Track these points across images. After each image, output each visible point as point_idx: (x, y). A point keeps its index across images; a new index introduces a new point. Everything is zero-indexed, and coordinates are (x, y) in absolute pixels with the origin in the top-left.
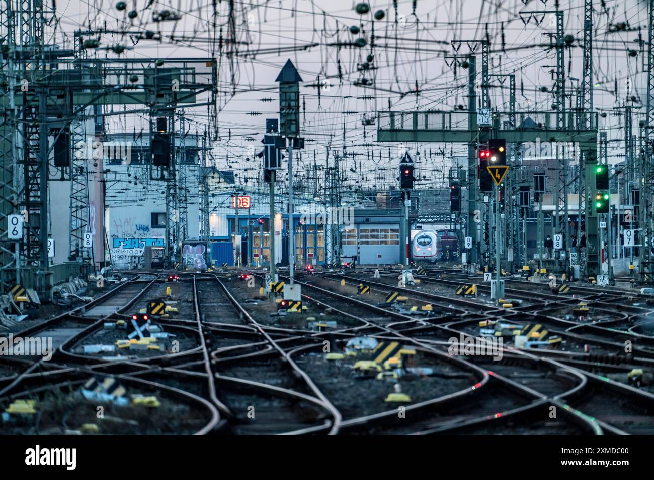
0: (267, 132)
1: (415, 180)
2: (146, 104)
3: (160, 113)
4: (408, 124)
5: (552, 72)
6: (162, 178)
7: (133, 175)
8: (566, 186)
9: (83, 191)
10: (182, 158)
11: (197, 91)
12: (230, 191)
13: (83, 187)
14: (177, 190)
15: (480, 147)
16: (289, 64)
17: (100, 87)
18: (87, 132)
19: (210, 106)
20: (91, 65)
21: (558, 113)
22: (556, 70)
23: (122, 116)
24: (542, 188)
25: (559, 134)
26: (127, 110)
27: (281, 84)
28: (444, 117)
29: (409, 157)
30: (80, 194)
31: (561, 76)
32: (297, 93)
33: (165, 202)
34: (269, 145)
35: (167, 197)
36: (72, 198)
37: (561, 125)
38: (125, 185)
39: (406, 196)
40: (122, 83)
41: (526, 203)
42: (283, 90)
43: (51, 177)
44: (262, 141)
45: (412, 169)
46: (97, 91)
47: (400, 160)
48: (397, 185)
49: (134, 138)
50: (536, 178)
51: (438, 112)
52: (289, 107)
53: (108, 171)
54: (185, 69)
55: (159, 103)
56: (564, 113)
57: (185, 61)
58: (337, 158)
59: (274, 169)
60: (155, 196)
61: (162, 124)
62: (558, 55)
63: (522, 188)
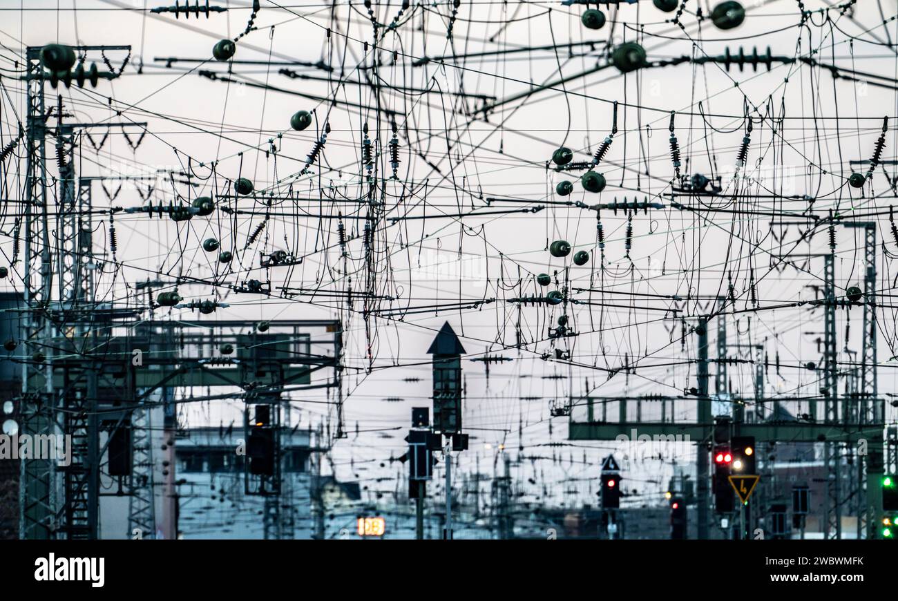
0: (414, 426)
1: (622, 495)
2: (241, 385)
3: (263, 398)
4: (613, 415)
5: (819, 341)
6: (262, 492)
7: (218, 487)
8: (838, 505)
9: (147, 511)
10: (287, 463)
11: (312, 367)
12: (355, 509)
13: (147, 505)
14: (281, 509)
15: (716, 448)
16: (447, 329)
17: (176, 361)
18: (154, 425)
19: (331, 389)
20: (159, 330)
21: (827, 401)
22: (823, 338)
23: (205, 402)
24: (805, 508)
25: (831, 429)
26: (212, 394)
27: (434, 358)
28: (664, 405)
29: (614, 462)
30: (142, 515)
31: (830, 348)
32: (458, 370)
33: (262, 526)
34: (415, 445)
35: (265, 520)
36: (130, 520)
37: (831, 417)
38: (204, 502)
39: (610, 519)
40: (206, 355)
41: (781, 530)
42: (437, 365)
43: (102, 490)
44: (407, 439)
45: (617, 479)
46: (170, 367)
47: (601, 467)
48: (595, 501)
49: (221, 434)
50: (796, 494)
51: (656, 398)
52: (446, 390)
53: (183, 482)
54: (296, 335)
55: (261, 384)
56: (835, 400)
57: (296, 324)
58: (508, 463)
59: (423, 478)
60: (249, 518)
61: (262, 414)
62: (827, 318)
63: (775, 508)
